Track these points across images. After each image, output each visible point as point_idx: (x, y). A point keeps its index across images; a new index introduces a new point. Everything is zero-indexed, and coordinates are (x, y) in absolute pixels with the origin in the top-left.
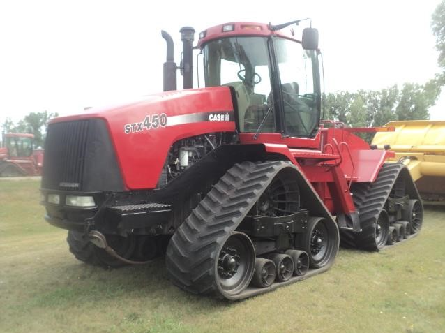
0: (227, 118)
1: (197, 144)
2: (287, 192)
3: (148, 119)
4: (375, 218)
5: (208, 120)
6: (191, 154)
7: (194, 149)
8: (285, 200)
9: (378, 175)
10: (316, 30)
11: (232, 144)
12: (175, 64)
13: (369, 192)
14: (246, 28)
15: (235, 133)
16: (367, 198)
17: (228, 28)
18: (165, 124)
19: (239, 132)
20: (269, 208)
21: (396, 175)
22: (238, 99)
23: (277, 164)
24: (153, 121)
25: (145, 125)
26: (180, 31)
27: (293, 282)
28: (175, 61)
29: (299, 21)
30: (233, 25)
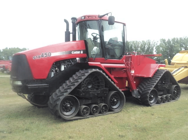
0: (82, 52)
1: (67, 62)
2: (100, 81)
3: (43, 54)
4: (148, 92)
5: (71, 53)
6: (65, 66)
7: (67, 64)
8: (99, 84)
9: (154, 74)
10: (113, 17)
11: (85, 62)
12: (70, 32)
13: (149, 82)
14: (90, 17)
15: (87, 58)
16: (148, 84)
17: (83, 18)
18: (50, 55)
19: (89, 57)
20: (92, 87)
21: (162, 74)
22: (88, 45)
23: (90, 70)
24: (45, 55)
25: (41, 56)
26: (72, 19)
27: (98, 116)
28: (69, 31)
29: (108, 14)
30: (85, 17)
